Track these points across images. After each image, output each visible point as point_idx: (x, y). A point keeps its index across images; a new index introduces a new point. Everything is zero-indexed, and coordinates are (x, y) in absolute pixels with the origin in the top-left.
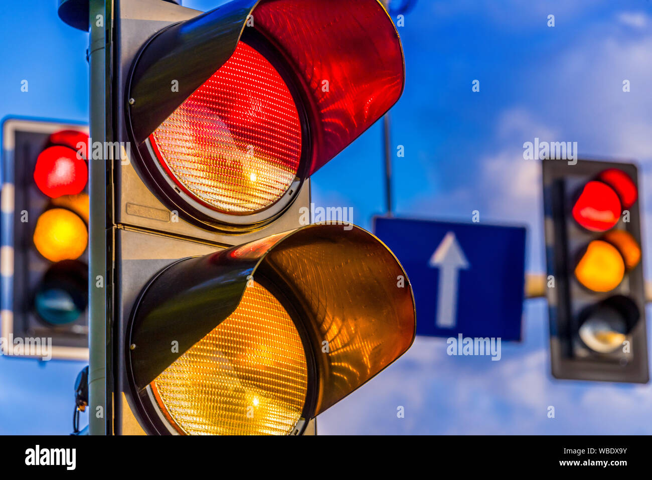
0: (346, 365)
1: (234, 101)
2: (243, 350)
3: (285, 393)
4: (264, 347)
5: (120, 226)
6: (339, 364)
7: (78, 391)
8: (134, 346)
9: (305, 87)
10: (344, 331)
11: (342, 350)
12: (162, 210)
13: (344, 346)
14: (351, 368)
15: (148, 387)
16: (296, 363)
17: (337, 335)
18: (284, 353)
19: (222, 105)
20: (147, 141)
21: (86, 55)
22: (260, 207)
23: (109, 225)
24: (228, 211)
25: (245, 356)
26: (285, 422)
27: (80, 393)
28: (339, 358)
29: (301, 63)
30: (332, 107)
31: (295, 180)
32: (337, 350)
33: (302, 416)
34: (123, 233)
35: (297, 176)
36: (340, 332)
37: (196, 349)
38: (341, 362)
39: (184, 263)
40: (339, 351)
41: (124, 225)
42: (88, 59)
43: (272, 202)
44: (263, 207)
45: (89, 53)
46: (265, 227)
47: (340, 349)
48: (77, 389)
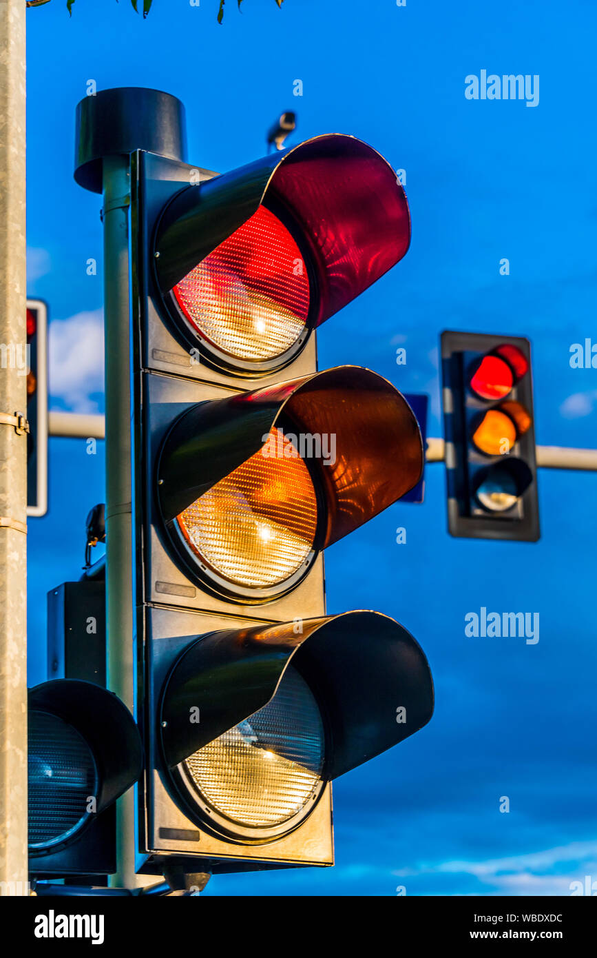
0: (352, 501)
1: (250, 256)
2: (260, 487)
3: (298, 526)
4: (279, 484)
5: (147, 371)
6: (346, 500)
7: (89, 527)
8: (162, 482)
9: (312, 244)
10: (349, 471)
11: (348, 488)
12: (185, 356)
13: (350, 483)
14: (355, 504)
15: (174, 520)
16: (307, 499)
17: (343, 474)
18: (296, 490)
19: (239, 259)
20: (171, 291)
21: (100, 215)
22: (273, 355)
23: (137, 369)
24: (244, 357)
25: (262, 492)
26: (297, 553)
27: (91, 529)
28: (345, 495)
29: (309, 222)
30: (336, 263)
31: (304, 331)
32: (343, 488)
33: (312, 549)
34: (150, 376)
35: (306, 326)
36: (345, 471)
37: (221, 485)
38: (347, 499)
39: (206, 405)
40: (345, 489)
41: (151, 369)
42: (102, 218)
43: (283, 351)
44: (276, 354)
45: (103, 213)
46: (277, 374)
47: (346, 486)
48: (88, 525)
